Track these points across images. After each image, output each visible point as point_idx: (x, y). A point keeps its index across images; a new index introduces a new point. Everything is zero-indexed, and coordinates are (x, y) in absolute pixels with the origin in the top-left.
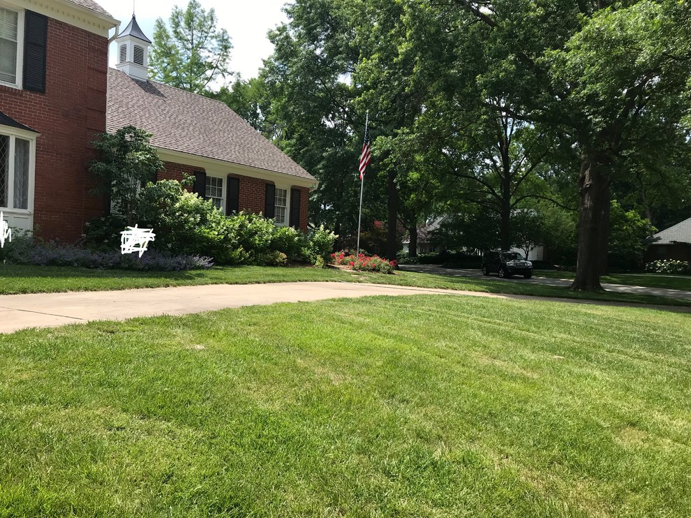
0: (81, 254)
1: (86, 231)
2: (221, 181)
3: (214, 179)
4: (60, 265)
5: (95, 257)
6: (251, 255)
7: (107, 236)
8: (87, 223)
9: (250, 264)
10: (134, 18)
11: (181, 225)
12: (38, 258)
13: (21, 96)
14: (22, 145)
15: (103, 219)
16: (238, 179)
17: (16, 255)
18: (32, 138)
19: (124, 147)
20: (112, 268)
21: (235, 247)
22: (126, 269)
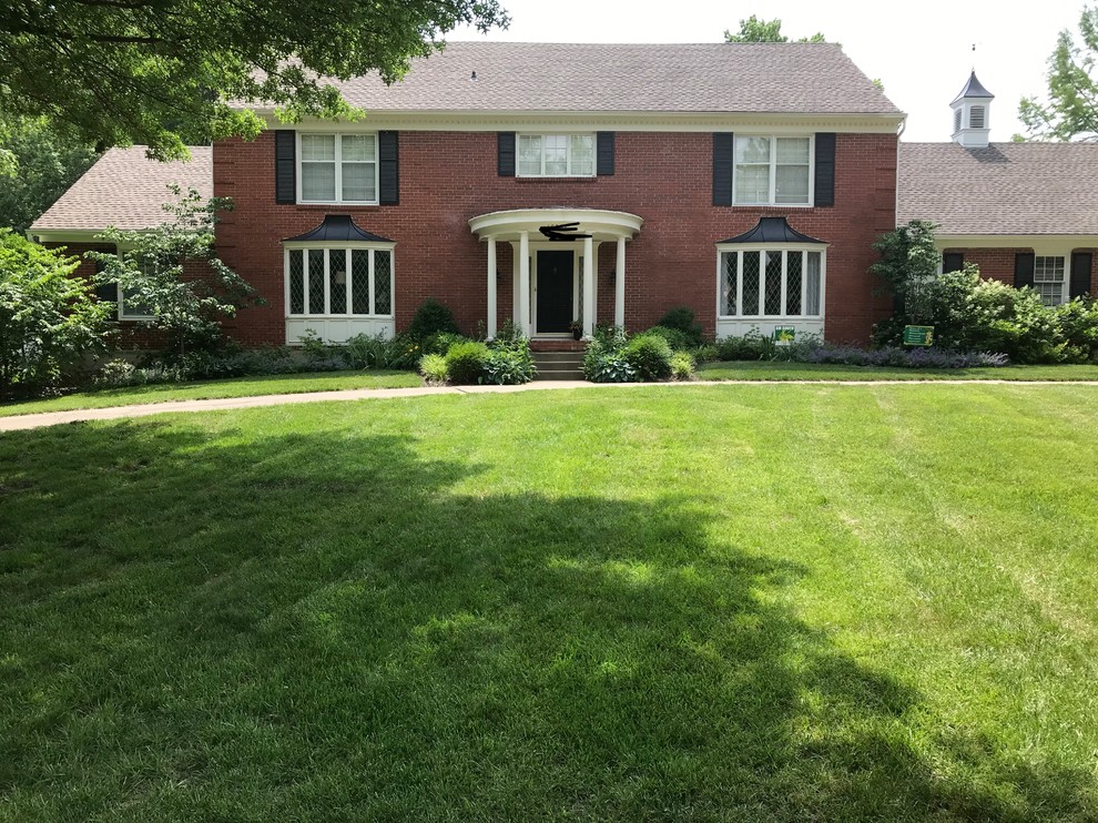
0: (851, 352)
1: (874, 331)
2: (1061, 261)
3: (1050, 260)
4: (834, 363)
5: (866, 355)
6: (1084, 351)
7: (892, 335)
8: (874, 325)
9: (1084, 362)
10: (973, 73)
11: (973, 319)
12: (814, 357)
13: (812, 212)
14: (814, 257)
15: (891, 319)
16: (1091, 255)
17: (799, 355)
18: (822, 249)
19: (905, 243)
20: (882, 365)
21: (1057, 341)
22: (895, 366)
